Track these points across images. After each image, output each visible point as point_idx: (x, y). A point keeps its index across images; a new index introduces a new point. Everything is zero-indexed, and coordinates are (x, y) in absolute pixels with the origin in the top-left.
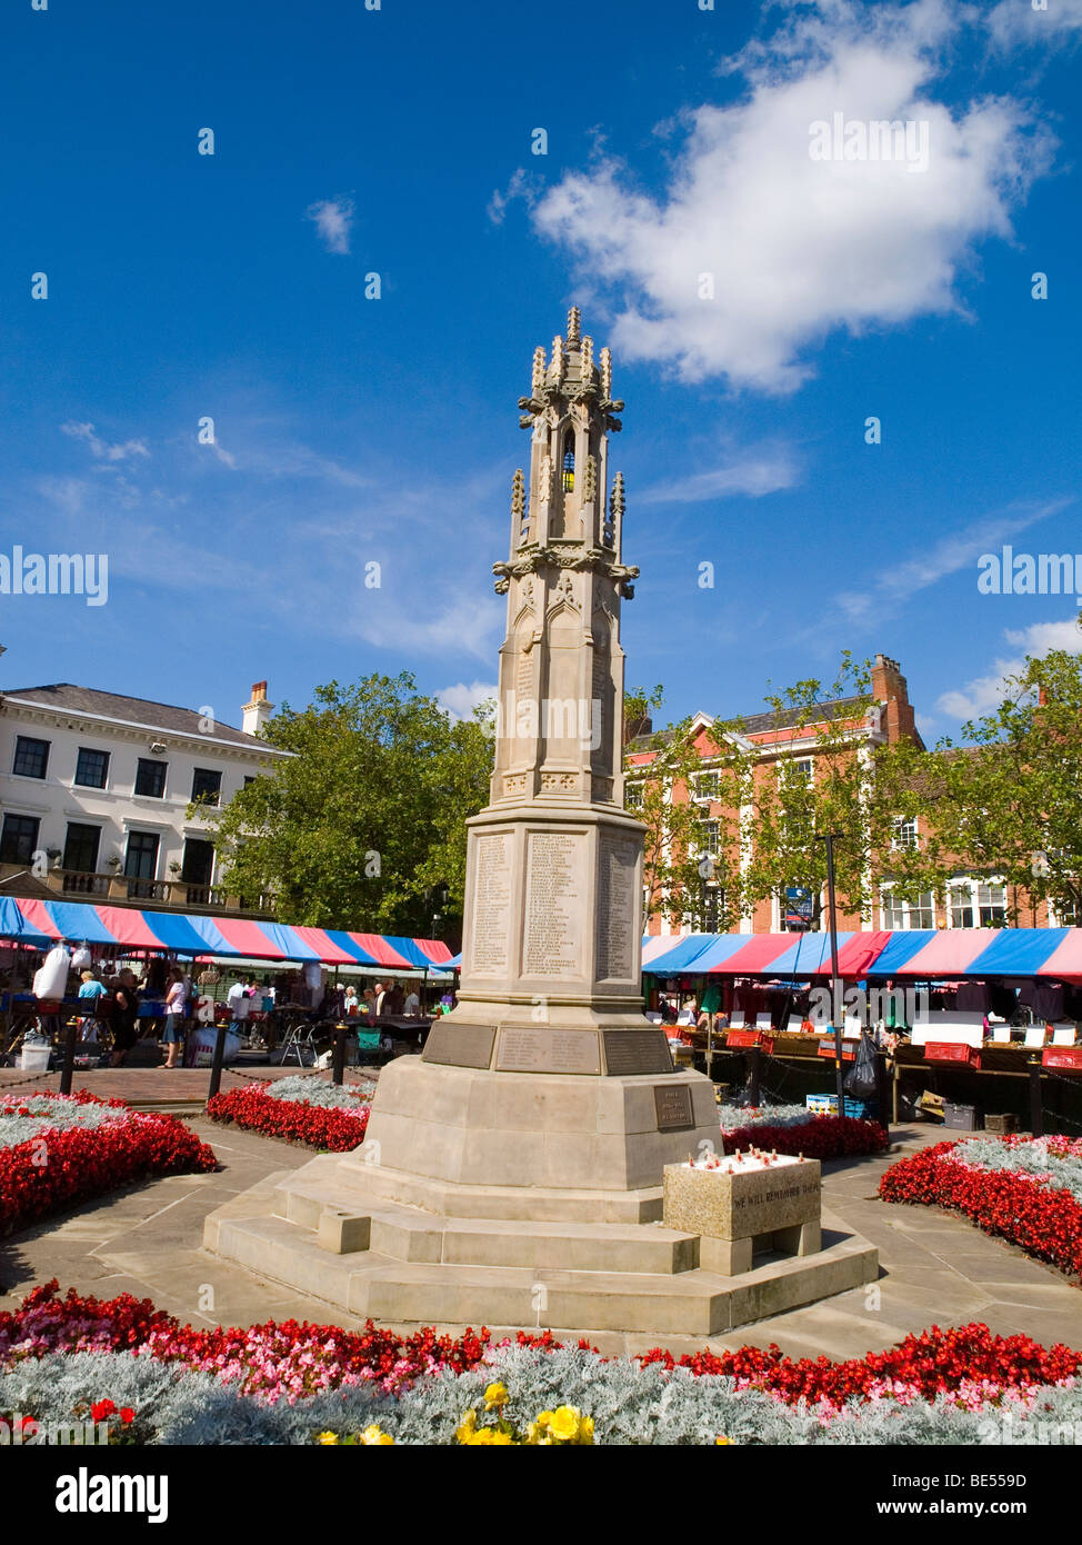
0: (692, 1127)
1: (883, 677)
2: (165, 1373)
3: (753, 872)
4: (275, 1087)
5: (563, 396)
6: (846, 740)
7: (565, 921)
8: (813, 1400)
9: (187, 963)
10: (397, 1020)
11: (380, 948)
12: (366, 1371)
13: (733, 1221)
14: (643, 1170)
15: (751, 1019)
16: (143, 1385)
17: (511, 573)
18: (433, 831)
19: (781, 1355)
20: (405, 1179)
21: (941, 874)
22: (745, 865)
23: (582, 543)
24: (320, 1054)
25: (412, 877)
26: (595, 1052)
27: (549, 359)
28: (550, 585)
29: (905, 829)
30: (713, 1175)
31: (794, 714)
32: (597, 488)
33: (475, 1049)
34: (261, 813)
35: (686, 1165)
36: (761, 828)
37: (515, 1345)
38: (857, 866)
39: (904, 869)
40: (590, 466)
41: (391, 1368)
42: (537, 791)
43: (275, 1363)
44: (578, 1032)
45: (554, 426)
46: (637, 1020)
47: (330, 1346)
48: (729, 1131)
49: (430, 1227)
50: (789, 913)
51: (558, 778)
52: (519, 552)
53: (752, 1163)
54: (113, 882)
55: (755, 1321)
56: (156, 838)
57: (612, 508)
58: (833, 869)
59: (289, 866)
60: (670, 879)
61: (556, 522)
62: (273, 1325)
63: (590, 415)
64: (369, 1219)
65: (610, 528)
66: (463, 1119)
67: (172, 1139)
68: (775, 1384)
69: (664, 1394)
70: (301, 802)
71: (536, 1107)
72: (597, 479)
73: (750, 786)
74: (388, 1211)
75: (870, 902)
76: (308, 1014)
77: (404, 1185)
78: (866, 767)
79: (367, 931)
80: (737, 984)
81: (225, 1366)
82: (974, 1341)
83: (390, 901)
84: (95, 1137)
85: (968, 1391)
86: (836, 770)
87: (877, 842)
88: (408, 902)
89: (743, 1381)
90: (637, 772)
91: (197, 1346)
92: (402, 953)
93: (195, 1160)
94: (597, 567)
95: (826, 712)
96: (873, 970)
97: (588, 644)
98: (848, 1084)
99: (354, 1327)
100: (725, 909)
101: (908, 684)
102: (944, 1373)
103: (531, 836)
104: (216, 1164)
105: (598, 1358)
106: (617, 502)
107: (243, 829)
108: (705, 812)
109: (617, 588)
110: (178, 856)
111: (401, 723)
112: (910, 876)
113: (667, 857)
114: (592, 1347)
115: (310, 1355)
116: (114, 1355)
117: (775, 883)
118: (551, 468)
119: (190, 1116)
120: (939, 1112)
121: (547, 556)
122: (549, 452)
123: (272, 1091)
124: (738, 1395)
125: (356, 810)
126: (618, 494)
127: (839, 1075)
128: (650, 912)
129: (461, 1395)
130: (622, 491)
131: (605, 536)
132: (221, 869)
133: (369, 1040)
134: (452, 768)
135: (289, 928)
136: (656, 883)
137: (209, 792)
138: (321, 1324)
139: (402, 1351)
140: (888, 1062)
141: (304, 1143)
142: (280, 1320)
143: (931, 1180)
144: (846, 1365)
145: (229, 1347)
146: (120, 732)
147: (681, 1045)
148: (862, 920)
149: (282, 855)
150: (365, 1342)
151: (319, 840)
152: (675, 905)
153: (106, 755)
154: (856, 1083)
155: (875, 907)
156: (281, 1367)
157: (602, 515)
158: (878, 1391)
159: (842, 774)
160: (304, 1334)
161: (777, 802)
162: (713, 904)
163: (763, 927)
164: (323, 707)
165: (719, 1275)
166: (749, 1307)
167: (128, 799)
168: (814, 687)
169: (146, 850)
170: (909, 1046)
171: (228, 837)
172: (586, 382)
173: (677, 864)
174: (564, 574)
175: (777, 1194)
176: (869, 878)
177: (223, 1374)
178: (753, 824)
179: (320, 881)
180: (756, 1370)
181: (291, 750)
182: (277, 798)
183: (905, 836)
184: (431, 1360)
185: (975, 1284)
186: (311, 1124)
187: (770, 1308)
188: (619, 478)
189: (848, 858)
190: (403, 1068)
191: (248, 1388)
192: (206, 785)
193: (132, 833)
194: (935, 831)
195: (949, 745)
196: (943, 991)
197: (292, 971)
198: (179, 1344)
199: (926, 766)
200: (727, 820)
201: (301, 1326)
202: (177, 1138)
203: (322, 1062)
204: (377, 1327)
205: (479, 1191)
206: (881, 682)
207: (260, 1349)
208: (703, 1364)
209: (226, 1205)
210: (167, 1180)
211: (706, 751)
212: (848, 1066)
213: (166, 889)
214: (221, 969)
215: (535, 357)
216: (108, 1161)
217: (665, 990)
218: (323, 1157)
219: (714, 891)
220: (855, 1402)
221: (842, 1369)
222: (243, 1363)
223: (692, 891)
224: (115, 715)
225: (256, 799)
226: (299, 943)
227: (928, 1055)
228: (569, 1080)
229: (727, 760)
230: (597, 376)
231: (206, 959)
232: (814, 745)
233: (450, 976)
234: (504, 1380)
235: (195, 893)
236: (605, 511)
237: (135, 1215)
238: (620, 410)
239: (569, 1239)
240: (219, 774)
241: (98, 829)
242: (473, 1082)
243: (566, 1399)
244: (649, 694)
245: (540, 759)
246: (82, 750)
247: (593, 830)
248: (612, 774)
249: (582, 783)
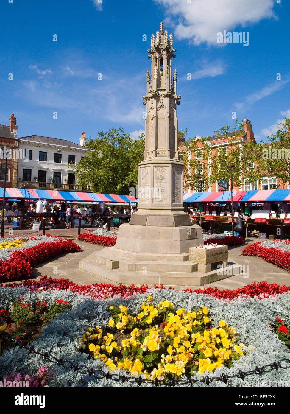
0: (196, 238)
1: (246, 125)
2: (73, 294)
3: (211, 176)
4: (94, 232)
5: (160, 49)
6: (236, 142)
7: (164, 189)
8: (225, 298)
9: (70, 204)
10: (123, 216)
11: (118, 198)
12: (119, 294)
13: (206, 260)
14: (184, 249)
15: (211, 213)
16: (69, 297)
17: (147, 99)
18: (129, 168)
19: (217, 289)
20: (126, 252)
21: (260, 176)
22: (209, 175)
23: (166, 90)
24: (104, 224)
25: (125, 180)
26: (172, 221)
27: (155, 38)
28: (158, 101)
29: (251, 165)
30: (202, 250)
31: (222, 136)
32: (169, 74)
33: (142, 221)
34: (86, 166)
35: (195, 247)
36: (213, 165)
37: (154, 288)
38: (238, 175)
39: (250, 175)
40: (167, 68)
41: (125, 293)
42: (156, 156)
43: (98, 292)
44: (169, 216)
45: (157, 57)
46: (183, 213)
47: (111, 289)
48: (205, 240)
49: (133, 263)
50: (221, 187)
51: (161, 152)
52: (149, 93)
53: (211, 247)
54: (51, 185)
55: (211, 283)
56: (60, 173)
57: (174, 80)
58: (232, 175)
59: (94, 179)
60: (190, 179)
61: (159, 85)
62: (97, 285)
63: (167, 54)
64: (118, 261)
65: (173, 85)
66: (140, 238)
67: (70, 244)
68: (216, 295)
69: (189, 298)
70: (96, 163)
71: (158, 234)
72: (169, 72)
73: (211, 154)
74: (123, 259)
75: (241, 184)
76: (101, 215)
77: (126, 253)
78: (241, 149)
79: (114, 194)
80: (207, 204)
81: (87, 293)
82: (264, 285)
83: (119, 186)
84: (52, 244)
85: (261, 295)
86: (233, 149)
87: (244, 168)
88: (124, 186)
89: (208, 295)
90: (181, 152)
91: (80, 289)
92: (123, 199)
93: (76, 249)
94: (170, 96)
95: (231, 135)
96: (242, 200)
97: (168, 117)
98: (235, 228)
99: (116, 285)
100: (204, 186)
102: (256, 292)
103: (155, 167)
104: (81, 250)
105: (174, 290)
106: (175, 78)
107: (82, 170)
108: (199, 162)
109: (175, 102)
110: (66, 177)
111: (120, 141)
112: (252, 177)
113: (189, 173)
114: (172, 288)
115: (106, 290)
116: (62, 290)
117: (217, 179)
118: (157, 69)
119: (74, 239)
120: (258, 235)
121: (156, 94)
122: (156, 65)
123: (93, 233)
124: (207, 298)
125: (110, 164)
126: (175, 76)
127: (233, 226)
128: (185, 187)
129: (142, 299)
130: (176, 75)
131: (172, 88)
132: (77, 180)
133: (116, 220)
134: (134, 152)
135: (95, 194)
136: (187, 180)
137: (73, 161)
138: (108, 284)
139: (128, 290)
140: (245, 223)
141: (101, 245)
142: (99, 283)
143: (255, 250)
144: (233, 291)
145: (87, 289)
146: (50, 147)
147: (193, 220)
148: (239, 188)
149: (92, 176)
150: (119, 288)
151: (101, 172)
152: (191, 185)
153: (46, 153)
154: (237, 228)
155: (243, 185)
156: (99, 293)
157: (171, 82)
158: (240, 296)
159: (235, 151)
160: (104, 286)
161: (218, 158)
162: (201, 185)
163: (214, 190)
164: (100, 138)
165: (203, 272)
166: (210, 279)
167: (52, 164)
168: (228, 128)
169: (58, 176)
170: (250, 219)
171: (78, 172)
172: (166, 44)
173: (192, 175)
174: (161, 98)
175: (217, 254)
176: (241, 178)
177: (86, 295)
178: (212, 164)
179: (102, 182)
180: (211, 293)
181: (92, 149)
182: (90, 162)
183: (251, 167)
184: (134, 291)
185: (264, 274)
186: (103, 240)
187: (215, 279)
188: (175, 71)
189: (236, 172)
190: (124, 226)
191: (92, 297)
192: (72, 159)
193: (54, 172)
194: (259, 165)
195: (263, 142)
196: (259, 205)
197: (96, 204)
198: (76, 288)
199: (257, 148)
200: (205, 163)
201: (104, 284)
202: (71, 244)
203: (105, 226)
204: (121, 285)
205: (144, 254)
206: (245, 126)
207: (94, 289)
208: (199, 291)
209: (84, 259)
210: (70, 254)
211: (200, 146)
212: (235, 224)
213: (64, 186)
214: (79, 204)
215: (152, 37)
216: (55, 250)
217: (189, 207)
218: (106, 248)
219: (201, 182)
220: (235, 298)
221: (232, 292)
222: (91, 292)
223: (196, 182)
224: (47, 142)
225: (85, 162)
226: (98, 197)
227: (255, 221)
228: (166, 228)
229: (205, 148)
230: (169, 42)
231: (75, 202)
232: (228, 143)
233: (135, 204)
234: (152, 295)
235: (71, 186)
236: (172, 81)
237: (63, 262)
238: (175, 52)
239: (166, 265)
240: (75, 156)
241: (46, 172)
242: (142, 229)
243: (166, 299)
244: (184, 131)
245: (157, 148)
246: (40, 152)
247: (170, 165)
248: (175, 151)
249: (167, 153)
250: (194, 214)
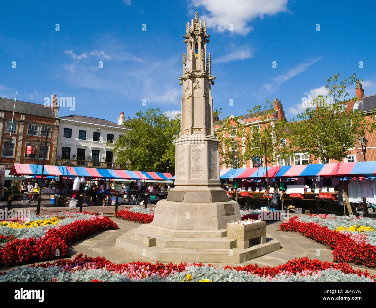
0: (234, 214)
1: (276, 104)
2: (109, 274)
3: (245, 153)
4: (131, 209)
5: (195, 34)
6: (268, 120)
7: (201, 165)
8: (266, 276)
9: (108, 181)
10: (159, 193)
11: (155, 175)
12: (157, 272)
13: (245, 236)
14: (222, 225)
15: (246, 189)
16: (104, 276)
17: (183, 79)
18: (166, 147)
19: (258, 266)
20: (164, 229)
21: (292, 152)
22: (243, 152)
23: (201, 71)
24: (141, 201)
25: (162, 158)
26: (209, 197)
27: (190, 25)
28: (193, 82)
29: (283, 142)
30: (239, 225)
31: (255, 114)
32: (204, 57)
33: (180, 197)
34: (124, 144)
35: (233, 223)
36: (247, 142)
37: (193, 266)
38: (271, 151)
39: (283, 151)
40: (202, 51)
41: (163, 272)
42: (192, 133)
43: (135, 271)
44: (205, 192)
45: (192, 42)
46: (219, 189)
47: (148, 267)
48: (242, 216)
49: (171, 240)
50: (255, 164)
51: (197, 130)
52: (185, 74)
53: (249, 222)
54: (89, 162)
55: (250, 259)
56: (99, 151)
57: (208, 62)
58: (266, 152)
59: (131, 157)
60: (225, 156)
61: (194, 66)
62: (134, 263)
63: (201, 39)
64: (156, 238)
65: (208, 67)
66: (177, 214)
67: (107, 222)
68: (257, 273)
69: (230, 276)
70: (134, 141)
71: (195, 211)
72: (204, 55)
73: (244, 132)
74: (160, 236)
75: (275, 160)
76: (138, 192)
77: (163, 230)
78: (273, 126)
79: (151, 171)
80: (243, 181)
81: (123, 272)
82: (305, 261)
83: (156, 164)
84: (89, 222)
85: (304, 272)
86: (265, 127)
87: (276, 145)
88: (161, 164)
89: (249, 272)
90: (216, 130)
91: (116, 268)
92: (160, 176)
93: (113, 227)
94: (205, 77)
95: (262, 113)
96: (277, 176)
97: (203, 96)
98: (271, 204)
99: (154, 263)
100: (239, 163)
101: (283, 105)
102: (298, 269)
104: (118, 227)
105: (213, 268)
106: (209, 60)
107: (120, 148)
108: (233, 140)
109: (210, 82)
110: (104, 155)
111: (157, 120)
112: (285, 153)
113: (224, 150)
114: (211, 266)
115: (143, 269)
116: (97, 270)
117: (251, 156)
118: (192, 52)
119: (111, 217)
120: (294, 210)
121: (192, 75)
122: (191, 49)
123: (130, 210)
124: (248, 275)
125: (147, 142)
126: (209, 58)
127: (269, 202)
128: (220, 164)
129: (180, 277)
130: (210, 57)
131: (206, 69)
132: (115, 159)
133: (153, 198)
134: (170, 131)
135: (132, 171)
136: (222, 157)
137: (111, 139)
138: (145, 262)
139: (165, 268)
140: (281, 198)
141: (138, 222)
142: (136, 262)
143: (292, 226)
144: (274, 268)
145: (124, 268)
146: (89, 126)
147: (229, 196)
148: (273, 164)
149: (130, 154)
150: (156, 266)
151: (139, 150)
152: (227, 162)
153: (86, 132)
154: (273, 203)
155: (276, 161)
156: (136, 272)
158: (282, 273)
159: (267, 128)
160: (142, 265)
161: (251, 136)
162: (236, 162)
163: (248, 167)
164: (138, 118)
165: (242, 248)
166: (249, 256)
167: (91, 142)
168: (259, 107)
169: (97, 154)
170: (286, 194)
171: (116, 150)
172: (200, 30)
173: (227, 152)
174: (197, 79)
175: (255, 229)
176: (274, 154)
177: (123, 274)
178: (245, 142)
179: (139, 160)
180: (252, 270)
181: (130, 128)
182: (128, 140)
183: (283, 143)
184: (173, 270)
185: (304, 250)
186: (140, 217)
187: (254, 256)
188: (209, 54)
189: (269, 149)
190: (161, 203)
191: (129, 277)
192: (110, 138)
193: (93, 150)
194: (291, 141)
195: (294, 120)
196: (294, 180)
197: (133, 182)
198: (112, 267)
199: (288, 125)
200: (239, 141)
201: (141, 263)
202: (108, 222)
203: (142, 203)
204: (159, 263)
205: (182, 231)
206: (276, 105)
207: (131, 268)
208: (239, 269)
209: (121, 237)
210: (106, 231)
211: (233, 124)
212: (271, 199)
213: (102, 164)
214: (116, 182)
215: (187, 25)
216: (92, 227)
217: (225, 183)
218: (143, 225)
219: (236, 159)
220: (277, 276)
221: (273, 269)
222: (127, 271)
223: (231, 159)
224: (87, 122)
225: (123, 141)
226: (135, 175)
227: (291, 196)
228: (203, 204)
229: (238, 126)
230: (203, 29)
231: (113, 180)
232: (260, 122)
233: (172, 182)
234: (191, 274)
235: (109, 164)
236: (206, 63)
237: (99, 239)
238: (209, 37)
239: (205, 242)
240: (113, 135)
241: (84, 150)
242: (179, 205)
243: (206, 277)
244: (218, 110)
245: (193, 125)
246: (80, 131)
247: (206, 142)
248: (211, 128)
249: (203, 131)
250: (230, 190)
